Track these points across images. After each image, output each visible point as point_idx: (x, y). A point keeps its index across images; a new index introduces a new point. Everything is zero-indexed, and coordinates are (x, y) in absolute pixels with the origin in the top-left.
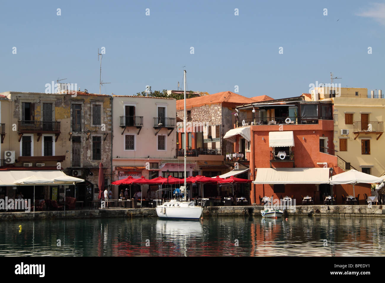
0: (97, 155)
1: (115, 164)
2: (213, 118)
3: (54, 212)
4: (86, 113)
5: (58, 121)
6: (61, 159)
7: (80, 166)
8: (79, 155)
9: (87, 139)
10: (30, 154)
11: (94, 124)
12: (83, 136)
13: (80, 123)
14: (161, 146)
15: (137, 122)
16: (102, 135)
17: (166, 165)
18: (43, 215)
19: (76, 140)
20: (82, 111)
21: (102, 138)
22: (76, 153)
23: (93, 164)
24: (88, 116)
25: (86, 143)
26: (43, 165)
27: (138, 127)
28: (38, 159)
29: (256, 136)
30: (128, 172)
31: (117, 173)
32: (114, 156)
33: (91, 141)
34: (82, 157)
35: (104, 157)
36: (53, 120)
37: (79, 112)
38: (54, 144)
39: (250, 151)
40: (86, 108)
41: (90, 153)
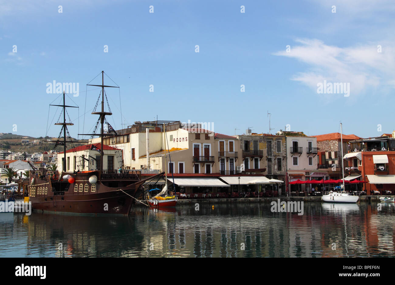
0: (280, 168)
1: (289, 173)
2: (332, 147)
3: (268, 198)
4: (274, 146)
5: (261, 150)
6: (264, 170)
7: (271, 174)
8: (271, 168)
9: (275, 160)
10: (248, 168)
11: (278, 151)
12: (273, 158)
13: (271, 151)
14: (310, 163)
15: (299, 150)
16: (282, 158)
17: (314, 173)
18: (263, 200)
19: (269, 160)
20: (272, 144)
21: (282, 159)
22: (270, 167)
23: (278, 173)
24: (275, 147)
25: (274, 161)
26: (255, 173)
27: (299, 153)
28: (252, 171)
29: (365, 157)
30: (295, 176)
31: (289, 177)
32: (288, 169)
33: (276, 160)
34: (272, 169)
35: (283, 169)
36: (258, 150)
37: (270, 145)
38: (259, 162)
39: (361, 165)
40: (274, 143)
41: (276, 167)
